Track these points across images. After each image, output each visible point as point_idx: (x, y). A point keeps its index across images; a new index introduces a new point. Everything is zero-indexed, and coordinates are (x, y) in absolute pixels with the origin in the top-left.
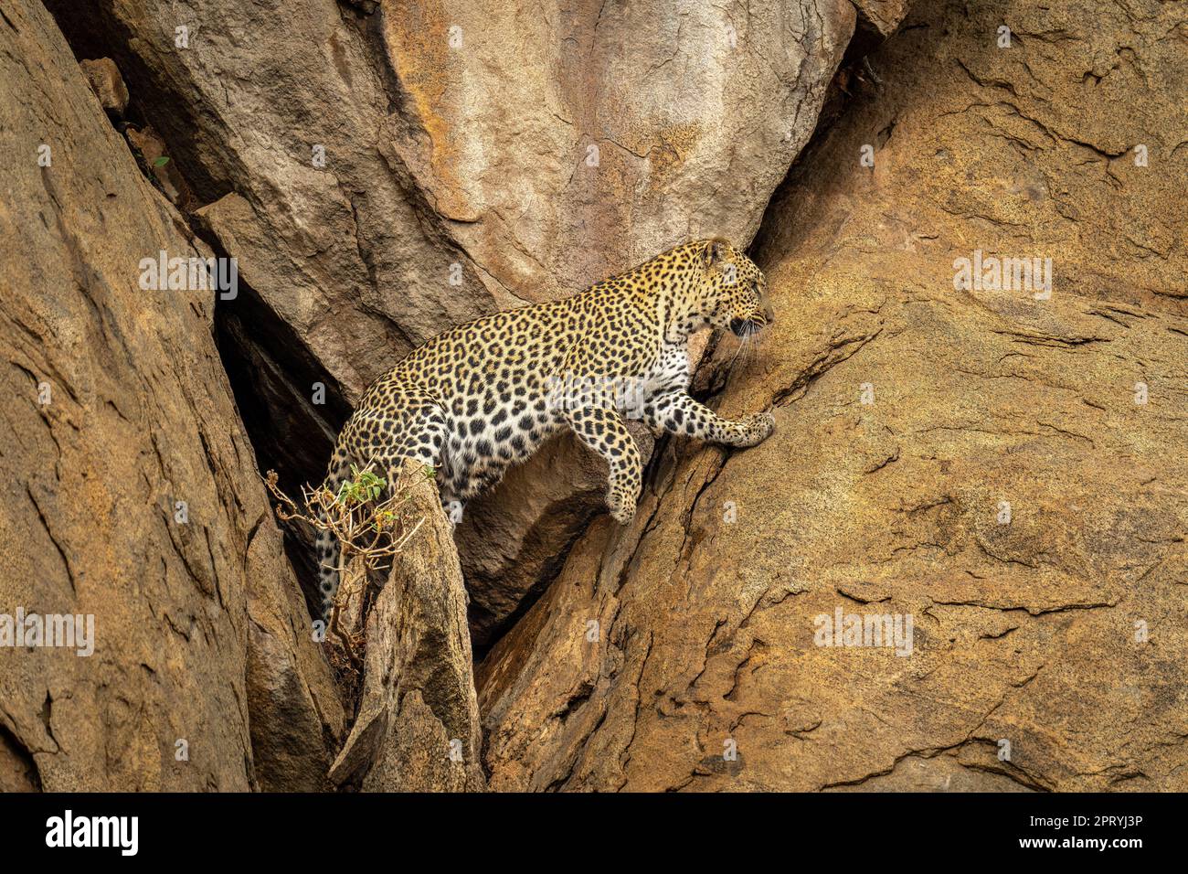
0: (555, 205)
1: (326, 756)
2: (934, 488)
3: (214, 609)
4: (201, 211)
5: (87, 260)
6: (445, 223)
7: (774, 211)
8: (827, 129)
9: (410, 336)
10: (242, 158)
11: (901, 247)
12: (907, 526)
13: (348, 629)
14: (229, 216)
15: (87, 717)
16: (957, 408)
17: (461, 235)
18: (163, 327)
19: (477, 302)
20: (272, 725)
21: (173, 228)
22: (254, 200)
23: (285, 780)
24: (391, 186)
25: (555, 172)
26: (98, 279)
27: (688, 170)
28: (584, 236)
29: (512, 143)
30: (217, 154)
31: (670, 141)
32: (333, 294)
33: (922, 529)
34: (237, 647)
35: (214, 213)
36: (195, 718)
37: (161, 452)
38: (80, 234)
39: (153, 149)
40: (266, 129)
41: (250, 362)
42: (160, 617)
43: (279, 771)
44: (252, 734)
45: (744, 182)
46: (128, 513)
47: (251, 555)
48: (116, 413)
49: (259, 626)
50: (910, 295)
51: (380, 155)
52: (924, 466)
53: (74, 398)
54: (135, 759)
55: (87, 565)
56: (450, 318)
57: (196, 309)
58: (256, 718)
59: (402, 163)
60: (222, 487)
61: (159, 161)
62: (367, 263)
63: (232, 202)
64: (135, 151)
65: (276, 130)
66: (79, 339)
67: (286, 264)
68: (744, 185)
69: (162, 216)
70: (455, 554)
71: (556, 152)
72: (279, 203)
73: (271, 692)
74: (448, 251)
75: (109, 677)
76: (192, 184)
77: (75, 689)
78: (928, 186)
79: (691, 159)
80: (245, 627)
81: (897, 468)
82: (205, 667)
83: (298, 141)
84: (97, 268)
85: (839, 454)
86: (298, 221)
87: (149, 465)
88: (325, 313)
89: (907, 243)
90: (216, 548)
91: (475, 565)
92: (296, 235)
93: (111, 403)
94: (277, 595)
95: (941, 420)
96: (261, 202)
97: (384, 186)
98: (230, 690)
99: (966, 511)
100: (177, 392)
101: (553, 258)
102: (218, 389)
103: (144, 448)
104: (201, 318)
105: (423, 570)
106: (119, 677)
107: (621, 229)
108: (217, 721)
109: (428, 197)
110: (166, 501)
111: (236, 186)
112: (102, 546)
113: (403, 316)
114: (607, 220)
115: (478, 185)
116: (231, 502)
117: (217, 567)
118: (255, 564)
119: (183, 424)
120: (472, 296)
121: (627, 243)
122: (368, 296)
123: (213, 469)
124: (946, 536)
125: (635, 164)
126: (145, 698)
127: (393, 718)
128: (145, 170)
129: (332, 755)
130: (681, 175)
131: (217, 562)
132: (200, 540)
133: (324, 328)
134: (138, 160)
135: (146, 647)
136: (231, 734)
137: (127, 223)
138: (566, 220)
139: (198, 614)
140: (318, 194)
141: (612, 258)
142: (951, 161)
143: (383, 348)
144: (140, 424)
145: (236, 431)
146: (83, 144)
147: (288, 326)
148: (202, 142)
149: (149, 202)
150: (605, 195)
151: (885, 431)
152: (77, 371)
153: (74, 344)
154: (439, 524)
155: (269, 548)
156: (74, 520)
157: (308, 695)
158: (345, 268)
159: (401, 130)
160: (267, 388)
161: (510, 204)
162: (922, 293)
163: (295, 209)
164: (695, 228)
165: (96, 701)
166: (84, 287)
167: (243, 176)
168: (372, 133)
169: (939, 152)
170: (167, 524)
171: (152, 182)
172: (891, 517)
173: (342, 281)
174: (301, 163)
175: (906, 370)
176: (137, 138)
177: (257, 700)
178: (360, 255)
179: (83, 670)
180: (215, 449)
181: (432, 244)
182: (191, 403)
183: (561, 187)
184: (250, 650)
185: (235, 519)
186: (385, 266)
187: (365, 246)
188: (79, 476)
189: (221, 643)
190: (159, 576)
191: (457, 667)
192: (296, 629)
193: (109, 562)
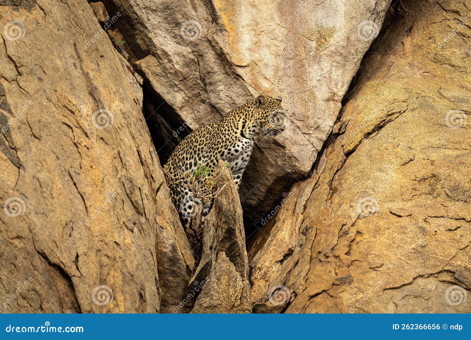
0: (278, 60)
1: (187, 278)
2: (428, 171)
3: (143, 220)
4: (137, 62)
5: (92, 82)
6: (234, 67)
7: (364, 61)
8: (385, 29)
9: (221, 112)
10: (154, 41)
11: (415, 76)
12: (418, 186)
13: (196, 228)
14: (148, 64)
15: (93, 263)
16: (437, 139)
17: (240, 71)
18: (123, 108)
19: (247, 98)
20: (166, 266)
21: (126, 69)
22: (158, 58)
23: (171, 287)
24: (213, 52)
25: (278, 47)
26: (97, 89)
27: (331, 45)
28: (289, 72)
29: (261, 35)
30: (144, 40)
31: (323, 34)
32: (190, 95)
33: (424, 187)
34: (152, 235)
35: (143, 63)
36: (135, 263)
37: (122, 158)
38: (90, 72)
39: (119, 38)
40: (163, 30)
41: (157, 122)
42: (121, 223)
43: (169, 284)
44: (158, 269)
45: (353, 50)
46: (109, 182)
47: (157, 198)
48: (104, 142)
49: (161, 227)
50: (419, 95)
51: (208, 40)
52: (424, 162)
53: (87, 136)
54: (112, 279)
55: (93, 203)
56: (237, 104)
57: (136, 101)
58: (159, 263)
59: (217, 43)
60: (146, 171)
61: (120, 42)
62: (203, 82)
63: (150, 59)
64: (111, 39)
65: (167, 30)
66: (89, 113)
67: (171, 83)
68: (353, 51)
69: (122, 64)
70: (238, 198)
71: (278, 39)
72: (169, 59)
73: (165, 253)
74: (235, 78)
75: (101, 247)
76: (134, 52)
77: (88, 251)
78: (426, 51)
79: (332, 41)
80: (155, 227)
81: (414, 163)
82: (140, 243)
83: (176, 35)
84: (96, 85)
85: (391, 158)
86: (176, 66)
87: (117, 163)
88: (188, 102)
89: (417, 74)
90: (144, 196)
91: (246, 202)
92: (175, 71)
93: (102, 138)
94: (168, 214)
95: (431, 144)
96: (161, 59)
97: (210, 52)
98: (149, 252)
99: (441, 180)
100: (128, 134)
101: (277, 81)
102: (144, 133)
103: (115, 156)
104: (138, 105)
105: (226, 204)
106: (105, 247)
107: (304, 69)
108: (144, 264)
109: (228, 57)
110: (124, 177)
111: (151, 52)
112: (99, 195)
113: (217, 104)
114: (298, 65)
115: (247, 52)
116: (149, 177)
117: (144, 203)
118: (159, 202)
119: (131, 147)
120: (245, 96)
121: (306, 75)
122: (204, 95)
123: (142, 164)
124: (433, 190)
125: (309, 43)
126: (116, 255)
127: (214, 263)
128: (116, 46)
129: (190, 277)
130: (328, 47)
131: (144, 201)
132: (137, 192)
133: (186, 109)
134: (112, 42)
135: (116, 235)
136: (150, 269)
137: (108, 67)
138: (282, 65)
139: (136, 222)
140: (184, 55)
141: (301, 81)
142: (435, 42)
143: (210, 116)
144: (114, 147)
145: (152, 149)
146: (90, 36)
147: (172, 108)
148: (138, 35)
149: (117, 59)
150: (297, 55)
151: (409, 148)
152: (88, 126)
153: (87, 115)
154: (232, 186)
155: (165, 195)
156: (87, 185)
157: (180, 254)
158: (195, 85)
159: (217, 30)
160: (164, 133)
161: (260, 59)
162: (423, 94)
163: (175, 61)
164: (333, 68)
165: (96, 256)
166: (91, 92)
167: (154, 48)
168: (205, 31)
169: (430, 38)
170: (124, 186)
171: (118, 51)
172: (411, 183)
173: (193, 90)
174: (177, 43)
175: (417, 125)
176: (112, 33)
177: (160, 255)
178: (201, 80)
179: (91, 244)
180: (143, 156)
181: (229, 75)
182: (134, 138)
183: (280, 53)
184: (157, 236)
185: (151, 184)
186: (211, 84)
187: (202, 75)
188: (89, 167)
189: (146, 233)
190: (121, 207)
191: (239, 242)
192: (176, 228)
193: (101, 201)
